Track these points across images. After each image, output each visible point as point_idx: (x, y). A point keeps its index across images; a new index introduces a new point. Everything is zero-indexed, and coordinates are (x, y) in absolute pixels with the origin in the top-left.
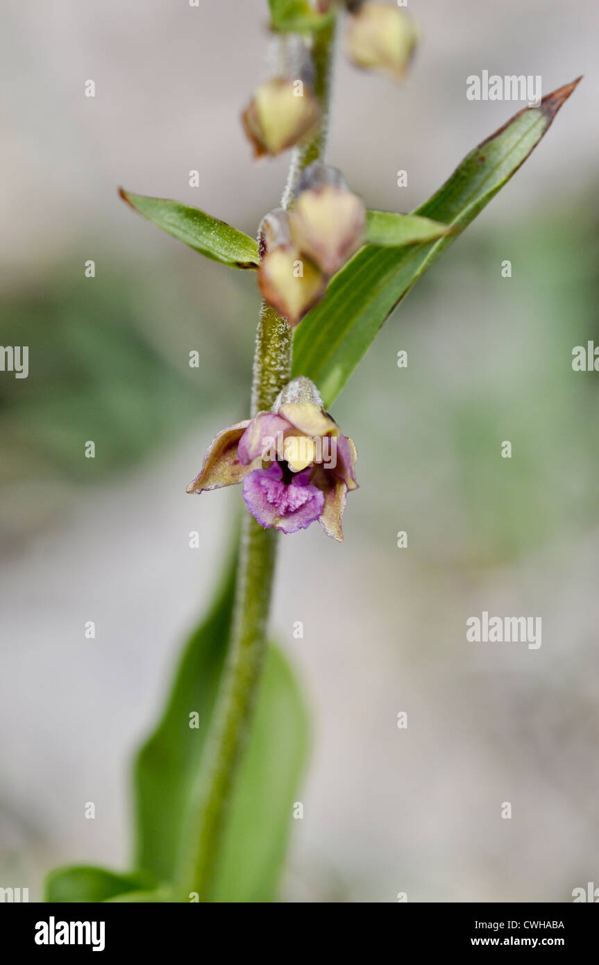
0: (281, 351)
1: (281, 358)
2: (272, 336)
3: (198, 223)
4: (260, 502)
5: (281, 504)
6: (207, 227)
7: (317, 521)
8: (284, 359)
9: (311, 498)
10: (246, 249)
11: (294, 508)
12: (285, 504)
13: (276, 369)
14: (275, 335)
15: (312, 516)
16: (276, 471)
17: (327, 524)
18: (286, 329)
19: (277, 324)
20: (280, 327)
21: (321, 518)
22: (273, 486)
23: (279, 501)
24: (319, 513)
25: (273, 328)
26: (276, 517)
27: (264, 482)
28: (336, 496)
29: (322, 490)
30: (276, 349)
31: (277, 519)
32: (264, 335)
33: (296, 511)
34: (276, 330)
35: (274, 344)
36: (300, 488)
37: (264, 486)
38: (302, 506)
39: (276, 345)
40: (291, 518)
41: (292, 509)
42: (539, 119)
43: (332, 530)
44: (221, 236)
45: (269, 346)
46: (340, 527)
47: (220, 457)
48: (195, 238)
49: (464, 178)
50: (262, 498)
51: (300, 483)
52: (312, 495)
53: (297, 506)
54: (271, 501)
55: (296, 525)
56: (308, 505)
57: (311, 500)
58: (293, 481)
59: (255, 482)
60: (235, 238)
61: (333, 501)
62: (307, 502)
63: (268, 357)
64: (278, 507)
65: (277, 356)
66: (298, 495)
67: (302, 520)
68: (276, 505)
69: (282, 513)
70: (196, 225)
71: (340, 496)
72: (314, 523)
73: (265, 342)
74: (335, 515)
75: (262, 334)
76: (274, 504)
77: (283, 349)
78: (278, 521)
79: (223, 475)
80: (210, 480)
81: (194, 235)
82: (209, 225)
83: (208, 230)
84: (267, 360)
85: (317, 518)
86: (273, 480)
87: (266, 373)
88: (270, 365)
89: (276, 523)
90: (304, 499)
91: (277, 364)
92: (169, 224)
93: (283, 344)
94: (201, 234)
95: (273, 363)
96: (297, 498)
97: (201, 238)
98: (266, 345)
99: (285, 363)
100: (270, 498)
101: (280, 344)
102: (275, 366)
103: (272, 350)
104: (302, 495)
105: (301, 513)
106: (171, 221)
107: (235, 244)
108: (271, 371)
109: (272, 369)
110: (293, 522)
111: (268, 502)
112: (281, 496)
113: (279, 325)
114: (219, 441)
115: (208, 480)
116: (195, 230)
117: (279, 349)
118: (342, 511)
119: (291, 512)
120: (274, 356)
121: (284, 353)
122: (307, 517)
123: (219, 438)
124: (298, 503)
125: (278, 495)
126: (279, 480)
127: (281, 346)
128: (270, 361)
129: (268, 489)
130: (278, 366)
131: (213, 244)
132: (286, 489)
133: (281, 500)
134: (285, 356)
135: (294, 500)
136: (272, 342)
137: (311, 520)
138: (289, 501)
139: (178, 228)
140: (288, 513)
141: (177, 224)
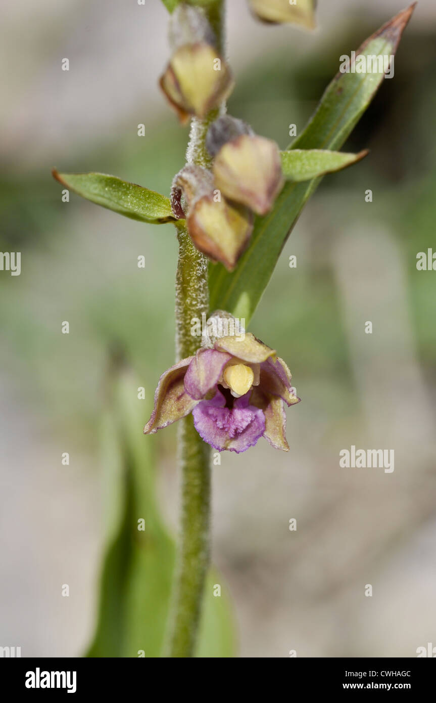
0: (200, 290)
1: (201, 297)
2: (190, 279)
3: (116, 190)
4: (212, 430)
5: (229, 428)
6: (124, 191)
7: (262, 437)
8: (203, 298)
9: (254, 417)
10: (159, 206)
11: (242, 429)
12: (233, 427)
13: (197, 308)
14: (193, 278)
15: (258, 433)
16: (219, 399)
17: (272, 437)
18: (203, 270)
19: (195, 267)
20: (198, 270)
21: (265, 433)
22: (221, 413)
23: (228, 426)
24: (263, 429)
25: (192, 271)
26: (227, 440)
27: (211, 411)
28: (274, 411)
29: (261, 409)
30: (196, 290)
31: (228, 442)
32: (183, 279)
33: (244, 431)
34: (195, 273)
35: (193, 286)
36: (244, 411)
37: (213, 415)
38: (248, 427)
39: (196, 286)
40: (240, 438)
41: (240, 431)
42: (384, 46)
43: (278, 442)
44: (137, 198)
45: (189, 288)
46: (285, 438)
47: (165, 396)
48: (117, 203)
49: (327, 109)
50: (212, 427)
51: (242, 406)
52: (254, 415)
53: (244, 427)
54: (221, 427)
55: (245, 443)
56: (253, 424)
57: (254, 420)
58: (235, 405)
59: (203, 412)
60: (148, 198)
61: (272, 417)
62: (252, 421)
63: (189, 298)
64: (227, 432)
65: (196, 296)
66: (242, 417)
67: (250, 439)
68: (226, 430)
69: (232, 436)
70: (115, 191)
71: (278, 411)
72: (261, 439)
73: (185, 285)
74: (278, 428)
75: (181, 279)
76: (223, 429)
77: (202, 289)
78: (229, 443)
79: (172, 412)
80: (162, 419)
81: (116, 201)
82: (125, 189)
83: (126, 194)
84: (188, 301)
85: (262, 434)
86: (219, 408)
87: (189, 312)
88: (191, 305)
89: (227, 445)
90: (249, 419)
91: (198, 303)
92: (95, 195)
93: (202, 284)
94: (120, 199)
95: (194, 303)
96: (243, 420)
97: (121, 202)
98: (186, 287)
99: (204, 302)
100: (220, 424)
101: (199, 285)
102: (196, 305)
103: (192, 291)
104: (247, 417)
105: (247, 432)
106: (96, 191)
107: (149, 203)
108: (193, 310)
109: (194, 308)
110: (243, 442)
111: (218, 428)
112: (228, 420)
113: (197, 268)
114: (163, 383)
115: (160, 419)
116: (115, 196)
117: (199, 289)
118: (284, 423)
119: (239, 433)
120: (194, 297)
121: (203, 292)
122: (254, 435)
123: (163, 379)
124: (245, 424)
125: (226, 420)
126: (222, 406)
127: (200, 287)
128: (192, 301)
129: (216, 416)
130: (199, 305)
131: (133, 206)
132: (231, 413)
133: (229, 424)
134: (204, 295)
135: (240, 422)
136: (191, 284)
137: (257, 437)
138: (236, 424)
139: (103, 197)
140: (237, 435)
141: (102, 193)
